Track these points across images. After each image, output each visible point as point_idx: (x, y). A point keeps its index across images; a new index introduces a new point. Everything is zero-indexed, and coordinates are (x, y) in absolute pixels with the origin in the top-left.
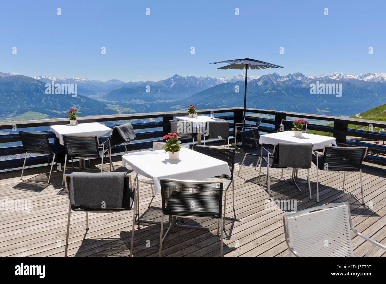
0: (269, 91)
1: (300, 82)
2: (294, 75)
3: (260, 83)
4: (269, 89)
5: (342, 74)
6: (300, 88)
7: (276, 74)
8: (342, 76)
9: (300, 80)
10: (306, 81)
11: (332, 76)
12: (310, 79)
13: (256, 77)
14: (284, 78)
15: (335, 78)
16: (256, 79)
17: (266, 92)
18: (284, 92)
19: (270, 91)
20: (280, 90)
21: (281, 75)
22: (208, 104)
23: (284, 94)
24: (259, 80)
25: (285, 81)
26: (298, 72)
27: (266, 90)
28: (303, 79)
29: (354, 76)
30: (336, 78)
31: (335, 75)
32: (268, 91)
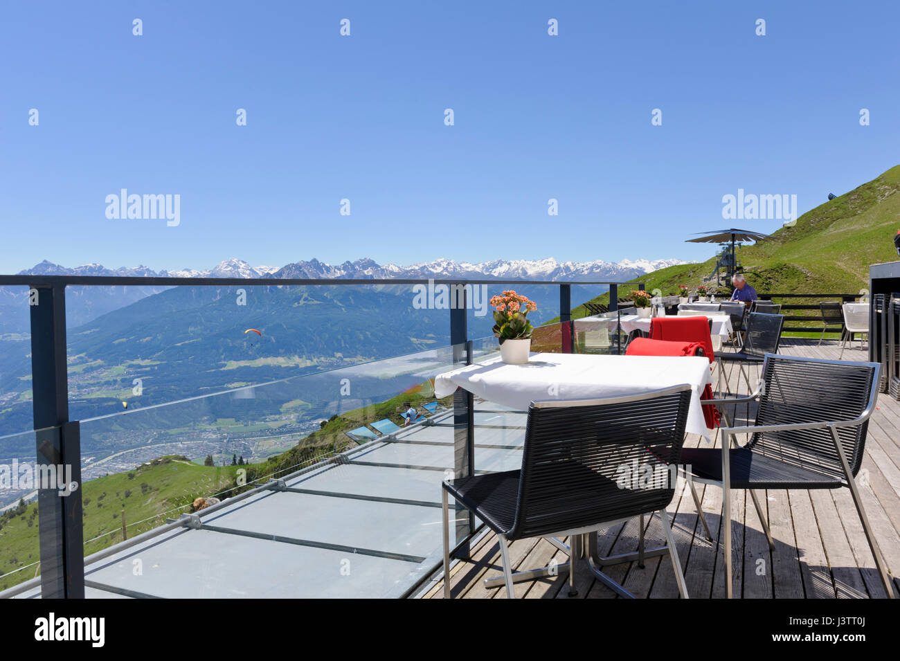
0: (304, 300)
1: (371, 280)
2: (357, 263)
4: (303, 298)
5: (452, 261)
7: (318, 262)
8: (452, 266)
9: (372, 276)
10: (384, 277)
11: (433, 267)
12: (392, 273)
13: (271, 269)
14: (335, 271)
15: (439, 270)
16: (272, 273)
17: (296, 304)
18: (339, 304)
19: (305, 302)
20: (329, 297)
21: (327, 265)
23: (339, 307)
24: (279, 275)
25: (339, 278)
26: (365, 259)
27: (297, 299)
28: (376, 272)
29: (474, 266)
30: (442, 271)
31: (439, 265)
32: (302, 302)
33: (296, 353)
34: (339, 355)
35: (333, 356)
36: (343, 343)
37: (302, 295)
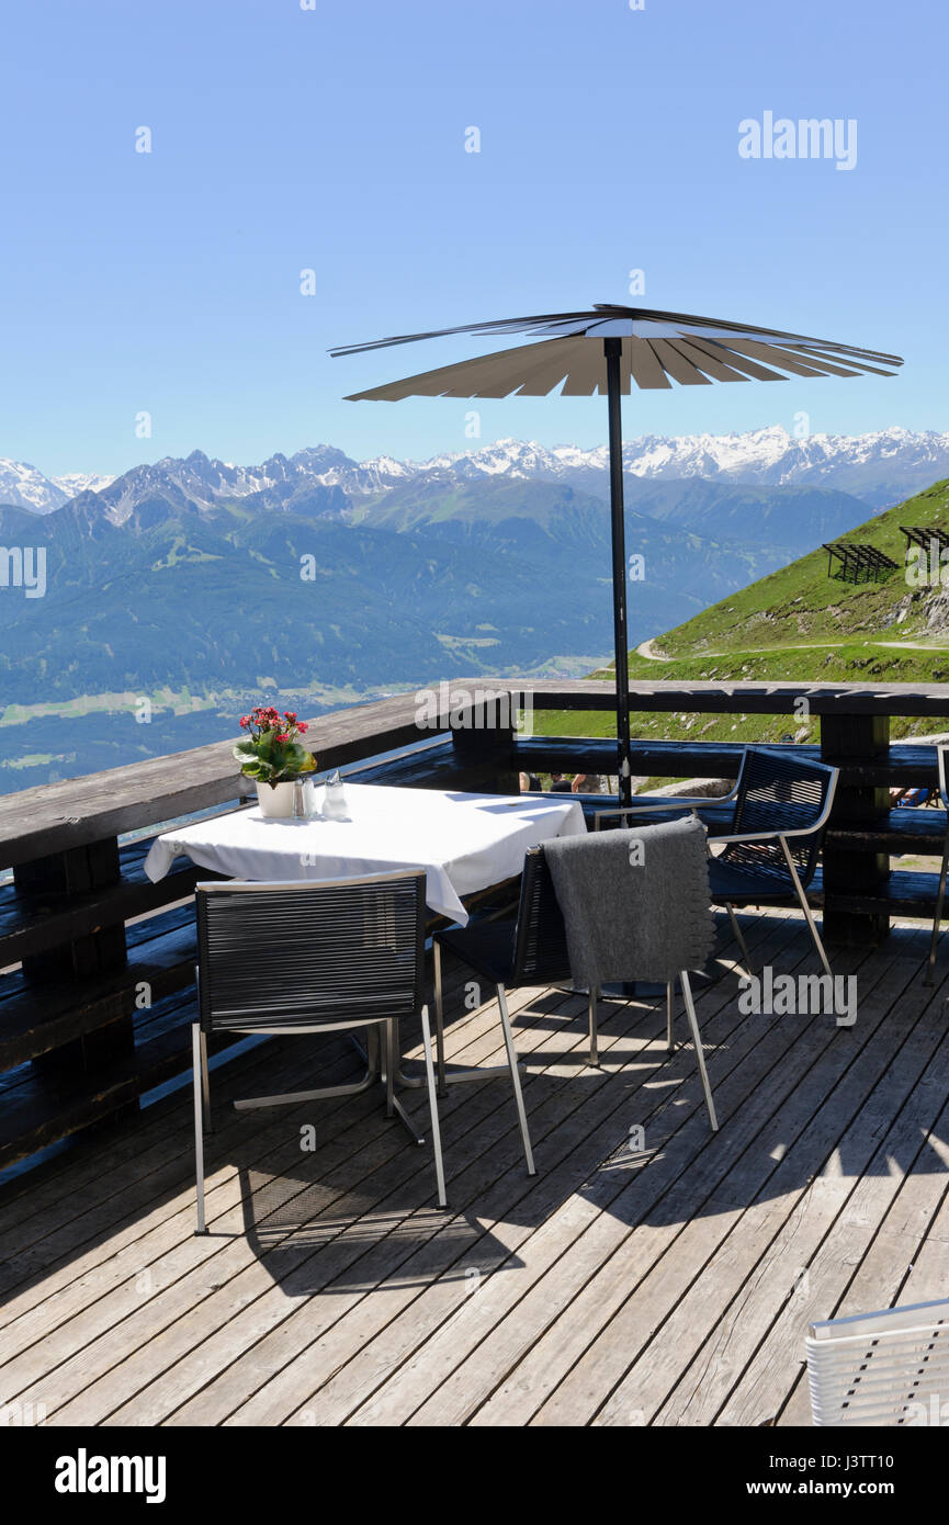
0: (178, 554)
1: (335, 498)
2: (300, 458)
3: (118, 515)
4: (175, 548)
5: (531, 445)
6: (341, 526)
7: (205, 457)
8: (532, 457)
9: (337, 488)
10: (366, 491)
11: (487, 461)
12: (386, 478)
13: (95, 481)
14: (248, 481)
15: (501, 467)
16: (96, 489)
17: (159, 563)
18: (262, 559)
19: (180, 558)
20: (236, 544)
21: (230, 465)
23: (263, 568)
24: (114, 493)
25: (257, 496)
26: (320, 446)
27: (162, 553)
28: (348, 477)
29: (586, 456)
30: (510, 470)
31: (501, 455)
32: (172, 559)
33: (164, 680)
34: (268, 682)
35: (254, 685)
36: (275, 653)
37: (173, 541)
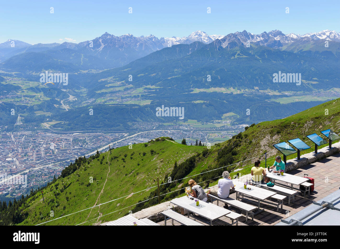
0: (238, 55)
1: (279, 44)
2: (271, 33)
3: (224, 45)
4: (237, 54)
5: (333, 32)
6: (280, 51)
7: (247, 32)
8: (333, 35)
9: (279, 41)
10: (287, 42)
11: (320, 35)
12: (292, 39)
13: (220, 37)
14: (257, 38)
15: (324, 37)
16: (220, 39)
17: (233, 57)
18: (258, 58)
19: (238, 56)
20: (252, 53)
21: (252, 34)
22: (154, 74)
23: (258, 60)
24: (224, 40)
25: (259, 42)
26: (276, 30)
27: (234, 55)
28: (282, 39)
30: (326, 38)
31: (324, 34)
32: (236, 56)
33: (231, 86)
34: (257, 88)
35: (253, 88)
36: (259, 81)
37: (237, 52)
